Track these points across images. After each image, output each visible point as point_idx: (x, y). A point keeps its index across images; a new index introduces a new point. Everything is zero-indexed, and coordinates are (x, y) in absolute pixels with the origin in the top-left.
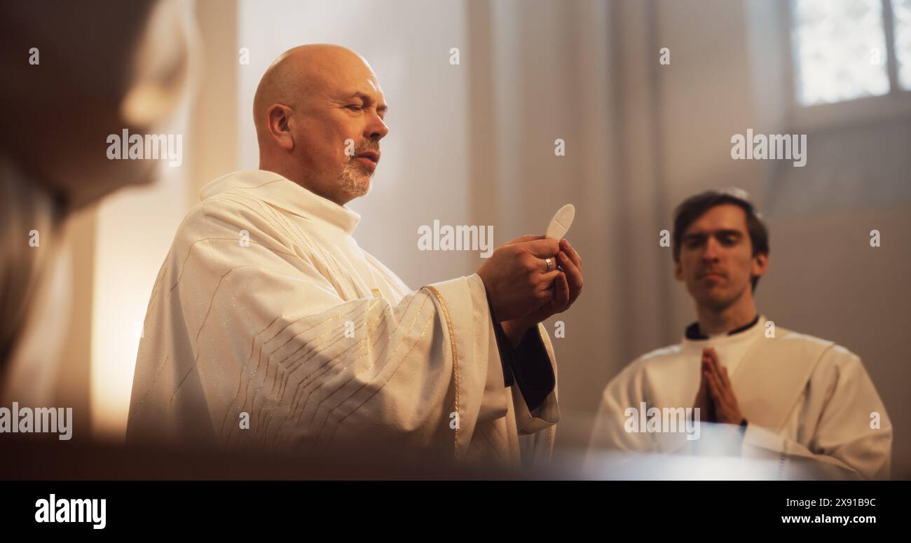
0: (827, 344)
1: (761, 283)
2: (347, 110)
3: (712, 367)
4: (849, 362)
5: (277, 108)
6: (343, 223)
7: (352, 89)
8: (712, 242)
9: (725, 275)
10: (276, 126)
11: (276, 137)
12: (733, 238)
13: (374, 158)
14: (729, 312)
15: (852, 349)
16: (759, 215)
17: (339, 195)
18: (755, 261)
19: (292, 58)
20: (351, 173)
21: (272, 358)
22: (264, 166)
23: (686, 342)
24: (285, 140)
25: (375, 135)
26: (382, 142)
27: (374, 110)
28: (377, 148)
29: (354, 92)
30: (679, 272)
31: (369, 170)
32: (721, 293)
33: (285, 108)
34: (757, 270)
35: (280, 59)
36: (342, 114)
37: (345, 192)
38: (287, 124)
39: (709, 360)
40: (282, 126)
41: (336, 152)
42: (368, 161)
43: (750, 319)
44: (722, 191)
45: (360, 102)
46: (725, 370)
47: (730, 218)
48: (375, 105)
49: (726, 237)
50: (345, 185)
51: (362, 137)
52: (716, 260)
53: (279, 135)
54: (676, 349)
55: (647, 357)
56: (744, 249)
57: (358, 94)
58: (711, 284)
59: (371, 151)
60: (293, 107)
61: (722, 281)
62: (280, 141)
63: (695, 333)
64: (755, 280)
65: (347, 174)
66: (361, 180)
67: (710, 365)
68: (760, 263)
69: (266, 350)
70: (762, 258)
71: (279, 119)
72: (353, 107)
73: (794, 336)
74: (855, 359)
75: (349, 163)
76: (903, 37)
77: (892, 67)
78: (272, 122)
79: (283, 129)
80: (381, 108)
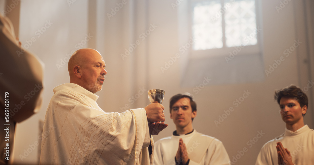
0: (213, 138)
1: (194, 120)
2: (96, 67)
3: (182, 144)
4: (218, 143)
5: (76, 66)
6: (93, 98)
7: (97, 61)
8: (180, 109)
9: (184, 119)
10: (76, 72)
11: (76, 75)
12: (186, 108)
13: (103, 80)
14: (185, 128)
15: (220, 140)
16: (194, 100)
17: (93, 91)
18: (193, 114)
19: (79, 52)
20: (97, 85)
21: (86, 130)
22: (71, 82)
23: (173, 136)
24: (79, 75)
25: (103, 74)
26: (105, 76)
27: (103, 67)
28: (104, 77)
29: (98, 62)
30: (171, 116)
31: (101, 84)
32: (182, 124)
33: (78, 66)
34: (193, 116)
35: (75, 53)
36: (95, 68)
37: (95, 90)
38: (79, 71)
39: (181, 142)
41: (93, 79)
42: (101, 81)
43: (191, 131)
44: (183, 94)
45: (99, 65)
46: (185, 144)
47: (186, 102)
48: (103, 65)
49: (184, 108)
50: (96, 88)
51: (100, 75)
52: (181, 114)
53: (77, 74)
54: (170, 138)
55: (161, 140)
56: (189, 110)
57: (99, 63)
58: (180, 121)
59: (102, 78)
60: (81, 66)
61: (183, 120)
62: (77, 76)
63: (175, 134)
64: (192, 119)
65: (96, 85)
66: (100, 87)
67: (181, 143)
68: (194, 114)
69: (84, 128)
70: (195, 112)
71: (77, 70)
72: (97, 66)
73: (204, 135)
74: (221, 142)
75: (97, 82)
76: (228, 30)
77: (224, 39)
78: (75, 70)
79: (78, 73)
80: (104, 66)
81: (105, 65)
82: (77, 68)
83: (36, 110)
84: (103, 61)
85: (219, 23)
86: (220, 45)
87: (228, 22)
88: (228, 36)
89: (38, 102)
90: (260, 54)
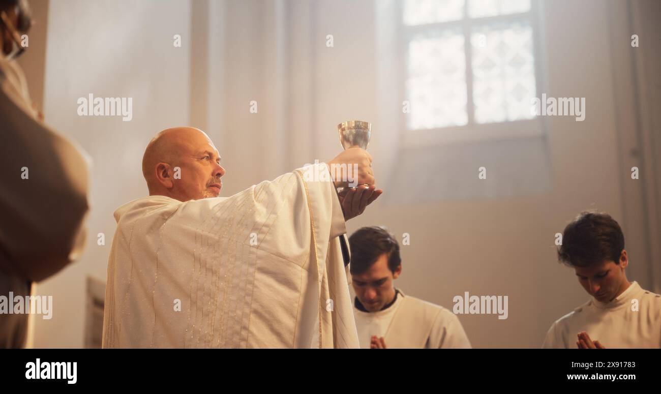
5: (160, 164)
7: (202, 150)
10: (161, 175)
11: (162, 181)
13: (218, 186)
20: (208, 196)
24: (167, 182)
25: (218, 174)
26: (221, 178)
27: (215, 161)
28: (220, 182)
29: (204, 151)
31: (216, 193)
33: (165, 164)
38: (167, 173)
40: (164, 175)
41: (198, 185)
42: (215, 188)
45: (208, 156)
48: (215, 158)
51: (211, 176)
53: (164, 180)
57: (206, 152)
59: (217, 184)
62: (164, 183)
71: (163, 171)
75: (206, 190)
76: (478, 89)
77: (470, 108)
78: (158, 174)
79: (165, 177)
80: (218, 160)
81: (220, 157)
82: (162, 167)
83: (74, 256)
84: (215, 149)
85: (460, 74)
86: (461, 120)
87: (478, 73)
88: (478, 101)
89: (78, 239)
90: (544, 138)
